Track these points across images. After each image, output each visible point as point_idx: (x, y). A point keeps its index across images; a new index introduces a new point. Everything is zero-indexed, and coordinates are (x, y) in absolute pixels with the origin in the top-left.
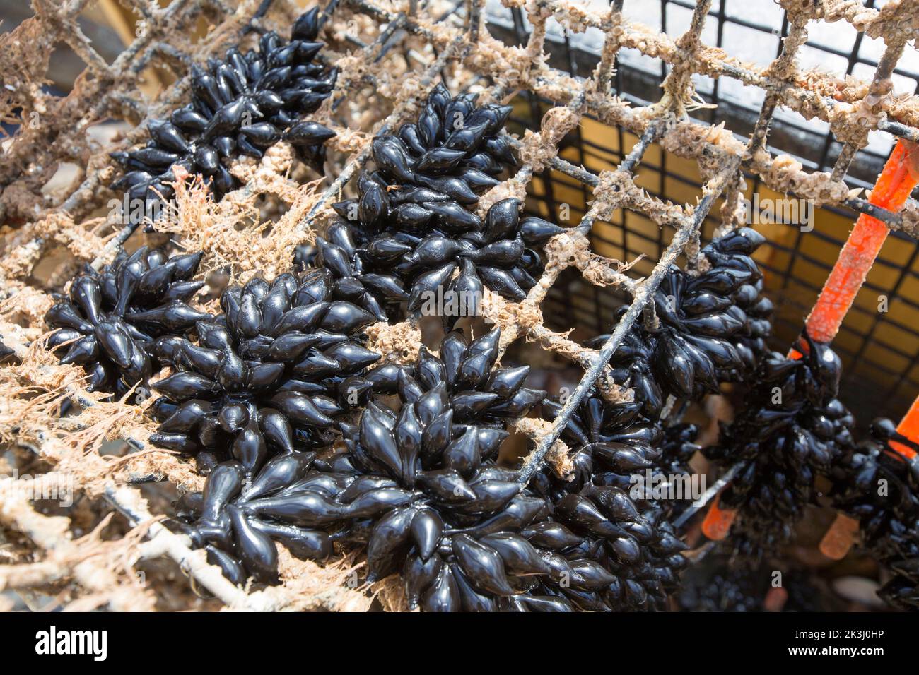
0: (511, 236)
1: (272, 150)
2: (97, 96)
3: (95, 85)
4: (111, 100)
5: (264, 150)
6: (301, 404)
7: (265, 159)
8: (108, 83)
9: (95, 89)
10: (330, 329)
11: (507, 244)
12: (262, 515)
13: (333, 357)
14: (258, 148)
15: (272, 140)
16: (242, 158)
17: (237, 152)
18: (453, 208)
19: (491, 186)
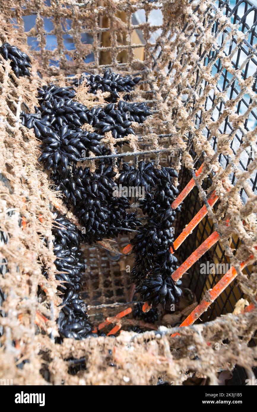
0: (124, 128)
1: (106, 92)
2: (92, 68)
3: (93, 66)
4: (93, 70)
5: (105, 91)
6: (61, 120)
7: (104, 93)
8: (96, 67)
9: (93, 67)
10: (79, 115)
11: (122, 128)
12: (36, 123)
13: (74, 119)
14: (104, 90)
15: (108, 91)
16: (101, 90)
17: (101, 88)
18: (121, 118)
19: (133, 121)
